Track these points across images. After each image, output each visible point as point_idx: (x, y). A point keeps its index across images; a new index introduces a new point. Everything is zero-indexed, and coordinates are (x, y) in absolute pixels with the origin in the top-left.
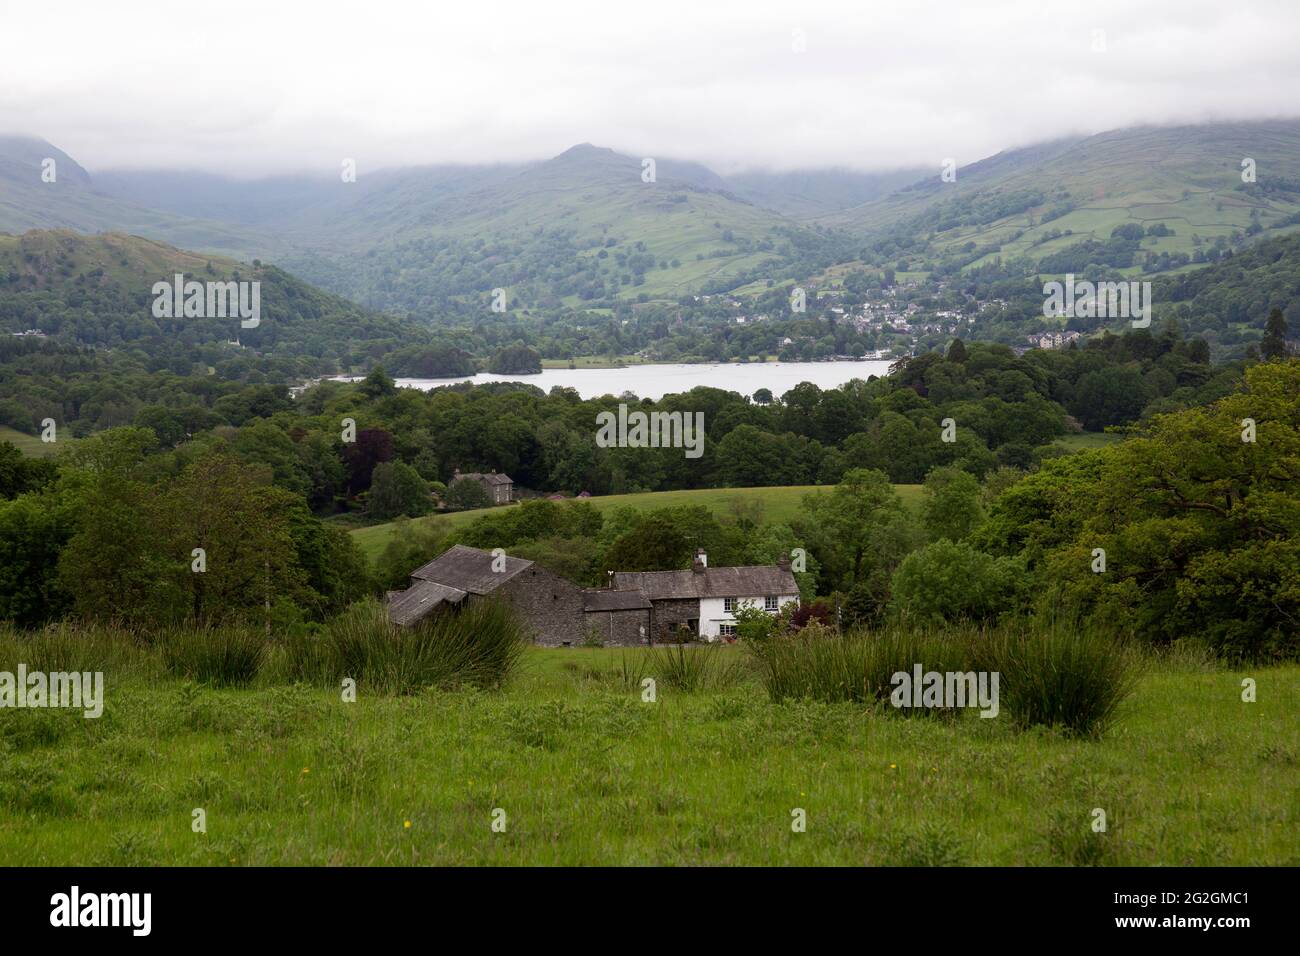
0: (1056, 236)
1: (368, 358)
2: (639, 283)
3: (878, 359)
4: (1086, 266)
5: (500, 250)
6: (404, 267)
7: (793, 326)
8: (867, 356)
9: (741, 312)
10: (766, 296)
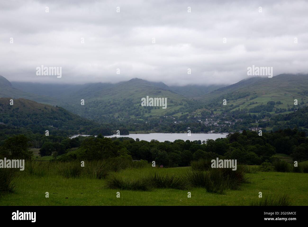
0: (253, 103)
1: (86, 130)
2: (150, 112)
3: (212, 133)
4: (261, 111)
5: (115, 104)
6: (91, 107)
7: (190, 124)
8: (209, 132)
9: (175, 120)
10: (182, 116)
